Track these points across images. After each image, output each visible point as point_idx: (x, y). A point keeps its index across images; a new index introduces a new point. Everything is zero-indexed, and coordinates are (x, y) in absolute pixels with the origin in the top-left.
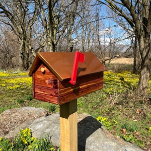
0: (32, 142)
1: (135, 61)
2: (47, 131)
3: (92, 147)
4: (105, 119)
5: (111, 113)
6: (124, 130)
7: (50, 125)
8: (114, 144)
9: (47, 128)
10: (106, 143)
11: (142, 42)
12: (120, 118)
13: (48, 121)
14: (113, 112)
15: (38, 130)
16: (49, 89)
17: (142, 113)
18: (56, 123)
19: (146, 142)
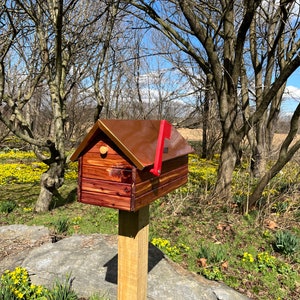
0: (32, 294)
1: (205, 136)
2: (63, 269)
3: (156, 292)
4: (167, 242)
5: (174, 231)
6: (203, 260)
7: (66, 258)
8: (193, 284)
9: (62, 264)
10: (179, 283)
11: (225, 102)
12: (190, 239)
13: (62, 250)
14: (177, 229)
15: (42, 269)
16: (112, 184)
17: (228, 228)
18: (79, 254)
19: (240, 279)
